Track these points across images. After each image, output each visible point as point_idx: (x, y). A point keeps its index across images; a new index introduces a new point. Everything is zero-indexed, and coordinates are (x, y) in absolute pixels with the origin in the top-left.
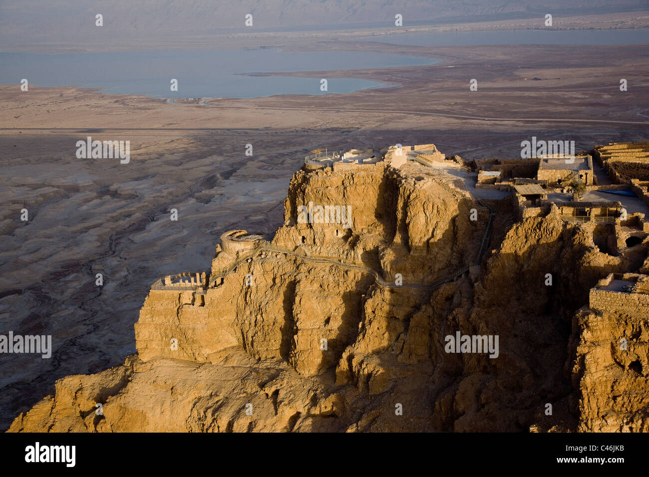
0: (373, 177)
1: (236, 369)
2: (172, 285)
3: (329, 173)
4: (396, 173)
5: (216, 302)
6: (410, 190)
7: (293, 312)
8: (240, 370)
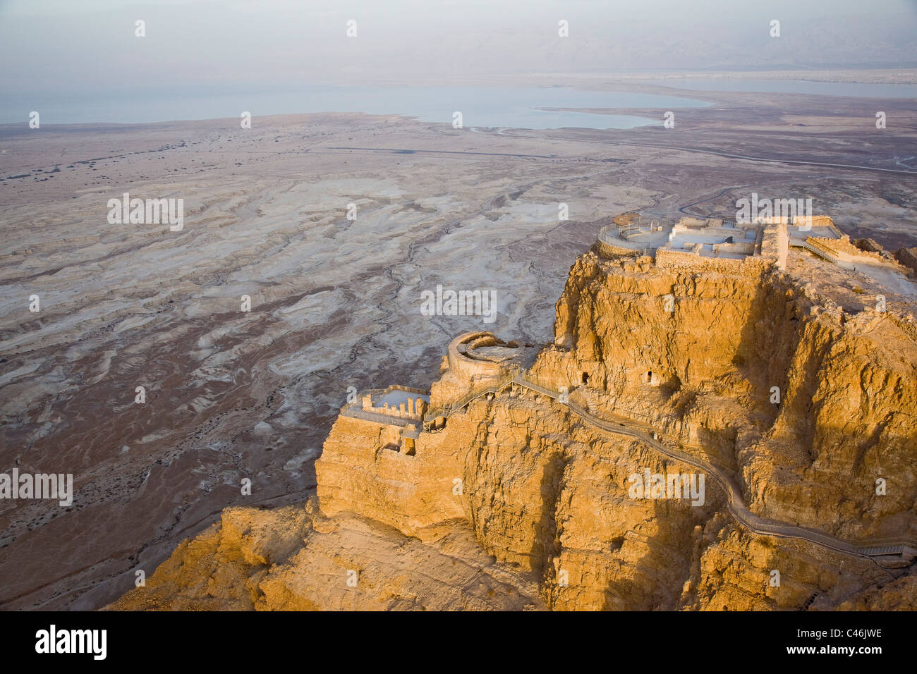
0: (736, 286)
1: (457, 564)
2: (373, 409)
3: (646, 268)
4: (792, 286)
5: (433, 453)
6: (831, 333)
7: (556, 513)
8: (462, 570)
